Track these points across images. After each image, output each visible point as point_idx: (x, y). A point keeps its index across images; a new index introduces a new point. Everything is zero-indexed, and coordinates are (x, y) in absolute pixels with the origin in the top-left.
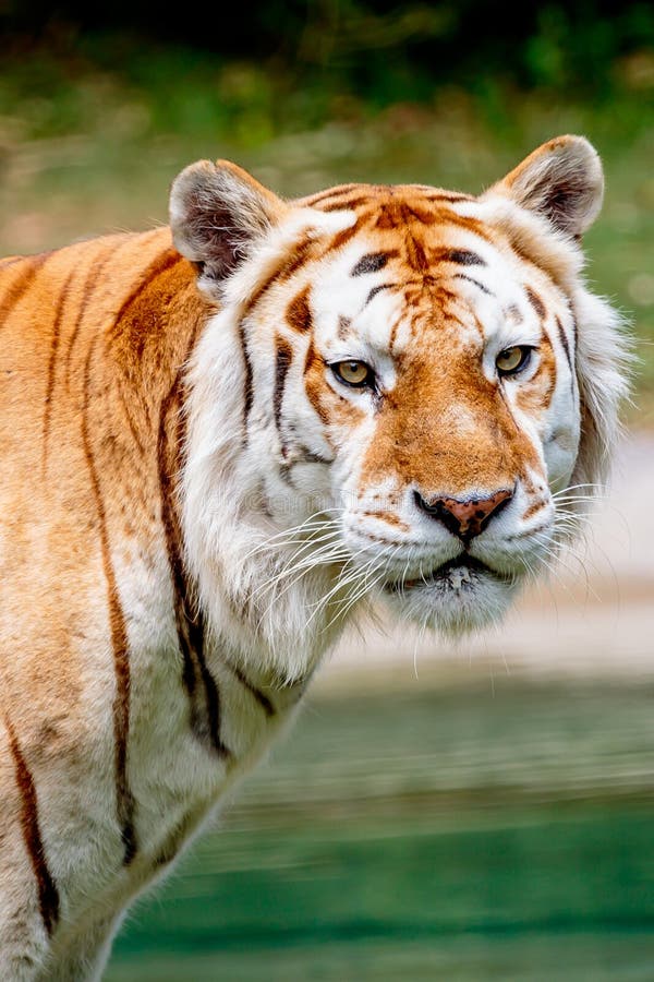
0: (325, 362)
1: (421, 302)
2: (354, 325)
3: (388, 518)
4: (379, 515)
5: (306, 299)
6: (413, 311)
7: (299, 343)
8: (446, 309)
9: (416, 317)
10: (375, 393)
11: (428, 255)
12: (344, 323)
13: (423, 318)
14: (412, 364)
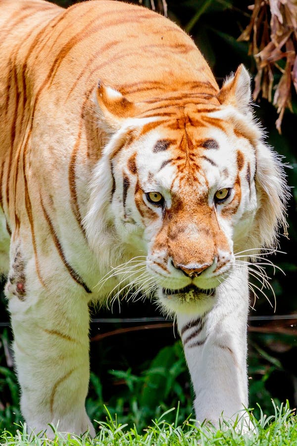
0: (143, 191)
1: (184, 170)
2: (155, 178)
3: (162, 267)
4: (159, 264)
5: (134, 159)
6: (181, 175)
7: (133, 179)
8: (195, 175)
9: (182, 179)
10: (163, 209)
11: (194, 143)
12: (151, 175)
13: (184, 179)
14: (177, 201)
